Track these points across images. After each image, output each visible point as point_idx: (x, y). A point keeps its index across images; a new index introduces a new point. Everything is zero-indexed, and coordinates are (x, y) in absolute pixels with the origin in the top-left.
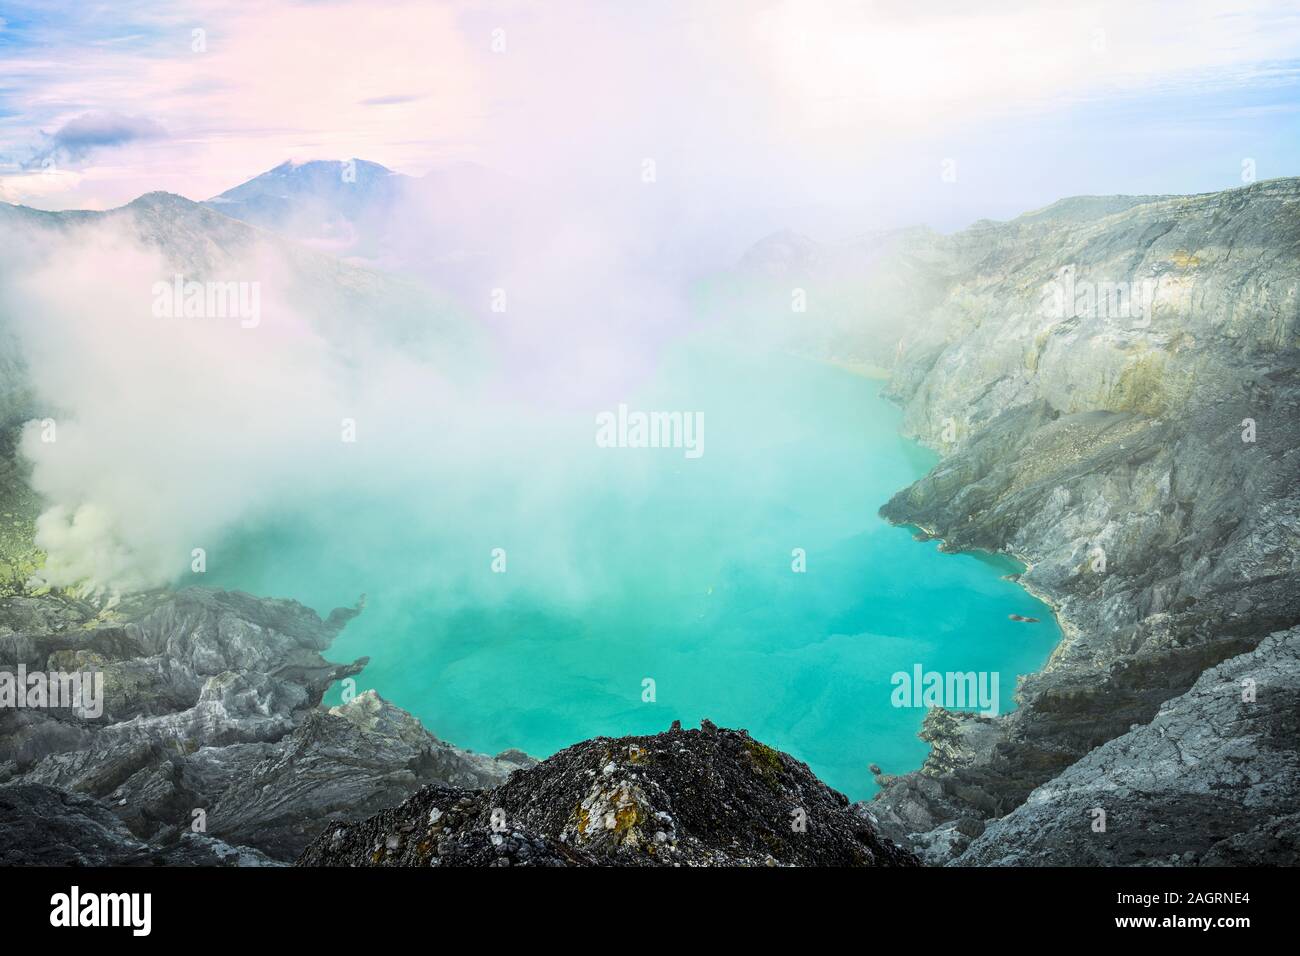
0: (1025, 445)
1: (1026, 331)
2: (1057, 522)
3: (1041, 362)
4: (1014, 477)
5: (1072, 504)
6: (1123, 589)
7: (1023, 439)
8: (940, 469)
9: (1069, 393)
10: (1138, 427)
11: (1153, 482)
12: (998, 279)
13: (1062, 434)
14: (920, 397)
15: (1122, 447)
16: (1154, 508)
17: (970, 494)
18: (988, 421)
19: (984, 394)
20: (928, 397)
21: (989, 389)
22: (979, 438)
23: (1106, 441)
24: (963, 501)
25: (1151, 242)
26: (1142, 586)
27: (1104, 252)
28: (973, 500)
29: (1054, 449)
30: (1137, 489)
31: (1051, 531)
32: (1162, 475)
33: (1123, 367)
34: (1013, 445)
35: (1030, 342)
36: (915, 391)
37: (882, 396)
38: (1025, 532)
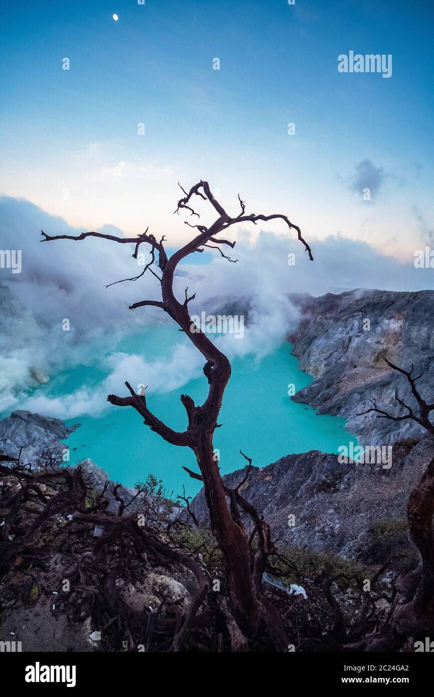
0: (344, 377)
1: (344, 335)
2: (355, 407)
3: (349, 346)
4: (340, 389)
5: (361, 401)
6: (380, 434)
7: (343, 374)
8: (313, 383)
9: (360, 359)
10: (384, 373)
11: (390, 394)
12: (334, 314)
13: (357, 374)
14: (306, 355)
15: (378, 380)
16: (390, 404)
17: (323, 394)
18: (330, 367)
19: (329, 357)
20: (309, 356)
21: (331, 355)
22: (327, 373)
23: (373, 377)
24: (322, 396)
25: (388, 307)
26: (386, 433)
27: (371, 309)
28: (325, 396)
29: (354, 379)
30: (384, 396)
31: (353, 410)
32: (392, 392)
33: (378, 351)
34: (340, 376)
35: (346, 339)
36: (304, 353)
37: (291, 354)
38: (344, 411)
